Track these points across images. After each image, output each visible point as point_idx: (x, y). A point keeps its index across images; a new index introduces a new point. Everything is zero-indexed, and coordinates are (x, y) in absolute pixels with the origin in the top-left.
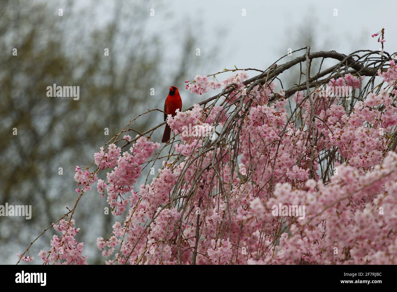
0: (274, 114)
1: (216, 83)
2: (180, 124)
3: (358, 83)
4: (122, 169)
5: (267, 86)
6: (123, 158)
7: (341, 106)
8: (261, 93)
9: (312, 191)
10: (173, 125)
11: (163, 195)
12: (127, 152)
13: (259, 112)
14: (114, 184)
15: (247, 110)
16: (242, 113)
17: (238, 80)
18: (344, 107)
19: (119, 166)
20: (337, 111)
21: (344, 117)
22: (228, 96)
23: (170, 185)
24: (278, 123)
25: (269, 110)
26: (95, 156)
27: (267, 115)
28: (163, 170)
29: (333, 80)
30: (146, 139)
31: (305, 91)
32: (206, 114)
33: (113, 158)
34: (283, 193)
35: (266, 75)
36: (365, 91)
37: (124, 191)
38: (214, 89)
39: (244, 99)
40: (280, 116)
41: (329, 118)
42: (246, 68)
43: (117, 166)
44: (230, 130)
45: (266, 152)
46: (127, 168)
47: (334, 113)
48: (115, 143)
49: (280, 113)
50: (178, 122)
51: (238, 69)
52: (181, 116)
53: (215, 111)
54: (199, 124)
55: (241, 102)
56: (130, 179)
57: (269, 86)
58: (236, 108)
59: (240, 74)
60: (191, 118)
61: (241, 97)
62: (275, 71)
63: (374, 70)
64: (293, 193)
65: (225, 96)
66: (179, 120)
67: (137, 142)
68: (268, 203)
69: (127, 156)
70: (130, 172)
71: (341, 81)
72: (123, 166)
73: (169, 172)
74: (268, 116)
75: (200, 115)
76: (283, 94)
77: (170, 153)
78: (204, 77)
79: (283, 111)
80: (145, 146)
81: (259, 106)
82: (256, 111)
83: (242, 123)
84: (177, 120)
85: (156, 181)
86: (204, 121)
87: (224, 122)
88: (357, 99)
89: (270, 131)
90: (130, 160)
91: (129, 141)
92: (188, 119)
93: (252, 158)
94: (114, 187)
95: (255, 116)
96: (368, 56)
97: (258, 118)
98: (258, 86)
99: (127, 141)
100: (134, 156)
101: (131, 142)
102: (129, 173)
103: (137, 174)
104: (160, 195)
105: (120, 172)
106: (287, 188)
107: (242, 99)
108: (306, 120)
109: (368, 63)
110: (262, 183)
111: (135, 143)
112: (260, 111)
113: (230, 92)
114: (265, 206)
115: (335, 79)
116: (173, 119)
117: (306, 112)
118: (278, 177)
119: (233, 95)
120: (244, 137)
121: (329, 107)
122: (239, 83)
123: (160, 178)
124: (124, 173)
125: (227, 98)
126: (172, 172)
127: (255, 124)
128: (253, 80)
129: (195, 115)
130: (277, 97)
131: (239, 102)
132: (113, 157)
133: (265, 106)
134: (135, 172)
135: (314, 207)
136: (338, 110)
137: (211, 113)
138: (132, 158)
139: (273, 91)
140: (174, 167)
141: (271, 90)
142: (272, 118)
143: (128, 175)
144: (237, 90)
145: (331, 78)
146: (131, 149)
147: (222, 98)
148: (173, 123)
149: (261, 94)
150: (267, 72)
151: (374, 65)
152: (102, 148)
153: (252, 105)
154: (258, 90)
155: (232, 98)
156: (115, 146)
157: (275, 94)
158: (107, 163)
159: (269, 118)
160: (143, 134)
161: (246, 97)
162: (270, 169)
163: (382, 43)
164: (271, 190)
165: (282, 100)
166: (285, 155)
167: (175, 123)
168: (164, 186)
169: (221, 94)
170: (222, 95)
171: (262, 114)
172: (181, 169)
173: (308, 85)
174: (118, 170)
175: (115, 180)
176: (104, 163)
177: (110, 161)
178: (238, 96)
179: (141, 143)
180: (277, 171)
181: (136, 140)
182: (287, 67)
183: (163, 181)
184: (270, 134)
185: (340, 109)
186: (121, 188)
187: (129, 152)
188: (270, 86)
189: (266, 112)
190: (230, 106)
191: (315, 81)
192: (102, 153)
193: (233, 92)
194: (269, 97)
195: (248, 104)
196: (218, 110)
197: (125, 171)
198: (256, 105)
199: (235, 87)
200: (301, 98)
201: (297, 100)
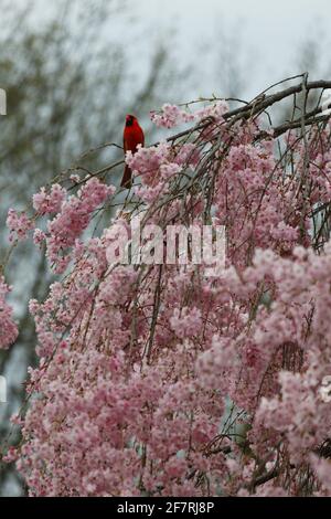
0: (259, 156)
1: (188, 115)
2: (142, 163)
4: (66, 216)
5: (252, 122)
6: (69, 203)
8: (244, 129)
10: (133, 164)
12: (73, 196)
13: (240, 153)
14: (56, 234)
15: (225, 150)
16: (219, 153)
17: (216, 112)
19: (62, 212)
22: (203, 131)
24: (264, 168)
25: (254, 150)
27: (250, 157)
30: (98, 181)
31: (299, 129)
32: (175, 153)
33: (56, 202)
34: (263, 262)
35: (251, 107)
37: (67, 244)
38: (187, 122)
39: (223, 136)
40: (267, 159)
41: (327, 164)
42: (228, 98)
44: (203, 173)
45: (247, 204)
46: (72, 215)
49: (267, 155)
51: (216, 98)
52: (144, 154)
53: (186, 149)
55: (220, 139)
56: (75, 230)
57: (254, 122)
58: (213, 147)
59: (220, 105)
60: (156, 157)
61: (219, 133)
62: (263, 103)
65: (199, 131)
67: (86, 184)
69: (73, 200)
70: (76, 220)
72: (68, 212)
74: (252, 159)
75: (167, 153)
76: (271, 132)
78: (174, 106)
79: (270, 153)
80: (96, 189)
81: (241, 146)
82: (238, 152)
83: (219, 165)
84: (139, 158)
86: (172, 160)
87: (197, 165)
89: (253, 177)
90: (77, 206)
91: (77, 182)
95: (236, 157)
97: (239, 160)
98: (241, 121)
100: (82, 201)
101: (80, 184)
103: (84, 224)
105: (63, 221)
107: (221, 135)
110: (239, 242)
111: (84, 185)
112: (243, 152)
113: (206, 127)
116: (133, 156)
119: (209, 131)
120: (221, 184)
122: (217, 116)
125: (201, 133)
126: (128, 223)
127: (235, 167)
128: (235, 113)
130: (263, 135)
131: (217, 139)
132: (57, 200)
133: (249, 146)
134: (82, 221)
137: (181, 151)
138: (79, 204)
139: (259, 128)
140: (131, 217)
142: (256, 161)
144: (214, 124)
146: (79, 192)
147: (197, 134)
148: (132, 162)
149: (244, 131)
150: (253, 104)
152: (43, 189)
153: (232, 145)
154: (241, 126)
155: (208, 134)
156: (60, 187)
157: (261, 132)
158: (48, 207)
159: (252, 161)
160: (95, 174)
161: (226, 134)
162: (250, 225)
165: (270, 140)
166: (270, 209)
167: (135, 162)
169: (194, 128)
170: (196, 129)
171: (245, 155)
173: (303, 122)
175: (57, 230)
176: (45, 207)
177: (52, 205)
178: (215, 132)
179: (92, 185)
180: (259, 227)
181: (86, 181)
182: (278, 98)
184: (254, 181)
186: (64, 241)
187: (76, 195)
188: (256, 122)
189: (250, 153)
190: (205, 144)
191: (312, 117)
192: (43, 194)
193: (210, 127)
194: (254, 134)
195: (227, 143)
196: (189, 149)
198: (238, 145)
199: (212, 120)
200: (293, 138)
201: (288, 141)
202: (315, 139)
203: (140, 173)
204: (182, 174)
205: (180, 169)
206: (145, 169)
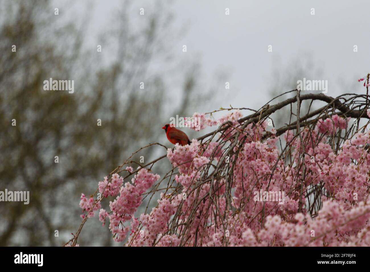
0: (267, 150)
1: (212, 120)
2: (179, 157)
3: (344, 124)
4: (124, 198)
5: (260, 125)
6: (125, 188)
7: (328, 145)
8: (254, 130)
9: (301, 224)
10: (173, 158)
11: (162, 224)
12: (129, 183)
13: (252, 148)
14: (116, 212)
15: (241, 146)
16: (236, 148)
17: (233, 118)
18: (331, 145)
19: (121, 195)
20: (324, 149)
21: (332, 154)
22: (224, 132)
23: (168, 214)
24: (270, 159)
25: (262, 146)
26: (99, 184)
27: (260, 150)
28: (162, 201)
29: (321, 120)
30: (147, 171)
31: (295, 130)
32: (204, 149)
33: (115, 187)
34: (273, 225)
35: (259, 114)
36: (350, 132)
37: (125, 219)
38: (211, 126)
39: (239, 136)
40: (272, 152)
41: (316, 155)
42: (241, 108)
43: (119, 195)
44: (225, 165)
45: (258, 186)
46: (128, 197)
47: (321, 151)
48: (118, 173)
49: (272, 149)
50: (177, 156)
51: (233, 108)
52: (180, 150)
53: (212, 146)
54: (197, 157)
55: (236, 138)
56: (131, 208)
57: (261, 125)
58: (231, 144)
59: (236, 113)
60: (189, 152)
61: (236, 134)
62: (267, 111)
63: (359, 112)
64: (283, 226)
65: (221, 133)
66: (178, 154)
67: (138, 174)
68: (259, 235)
69: (128, 186)
70: (132, 201)
71: (328, 121)
72: (125, 195)
73: (167, 203)
74: (261, 152)
75: (198, 149)
76: (275, 132)
77: (169, 185)
78: (202, 114)
79: (274, 148)
80: (145, 177)
81: (253, 142)
82: (250, 147)
83: (236, 158)
84: (177, 153)
85: (155, 211)
86: (202, 154)
87: (219, 158)
88: (343, 138)
89: (262, 165)
90: (131, 190)
91: (131, 172)
92: (187, 153)
93: (244, 191)
94: (116, 215)
95: (249, 151)
96: (353, 100)
97: (251, 153)
98: (251, 125)
99: (129, 172)
100: (135, 186)
101: (133, 173)
102: (130, 202)
103: (137, 204)
104: (158, 224)
105: (122, 201)
106: (277, 221)
107: (237, 135)
108: (295, 157)
109: (353, 105)
110: (254, 215)
111: (136, 174)
112: (254, 147)
113: (225, 129)
114: (256, 237)
115: (323, 120)
116: (173, 152)
117: (296, 150)
118: (269, 209)
119: (228, 132)
120: (238, 172)
121: (317, 145)
122: (234, 121)
123: (159, 208)
124: (125, 202)
125: (223, 134)
126: (170, 203)
127: (249, 158)
128: (247, 118)
129: (193, 149)
130: (269, 135)
131: (234, 138)
132: (116, 185)
133: (259, 142)
134: (136, 201)
135: (302, 239)
136: (326, 148)
137: (208, 148)
138: (133, 189)
139: (265, 129)
140: (172, 198)
141: (264, 128)
142: (264, 154)
143: (129, 204)
144: (232, 127)
145: (319, 119)
146: (133, 180)
147: (220, 134)
148: (172, 157)
149: (254, 132)
150: (260, 112)
151: (359, 107)
152: (106, 178)
153: (246, 142)
154: (251, 128)
155: (227, 135)
156: (118, 176)
157: (267, 132)
158: (110, 191)
159: (261, 154)
160: (144, 166)
161: (241, 134)
163: (367, 88)
164: (262, 221)
165: (274, 138)
166: (276, 189)
167: (174, 157)
168: (163, 215)
169: (217, 130)
170: (219, 131)
171: (256, 150)
172: (178, 200)
173: (298, 124)
174: (120, 199)
175: (117, 208)
176: (108, 191)
177: (113, 189)
178: (233, 133)
179: (142, 174)
180: (268, 203)
181: (137, 172)
182: (279, 107)
183: (162, 211)
184: (263, 168)
185: (327, 147)
186: (123, 217)
187: (131, 182)
188: (263, 125)
189: (260, 148)
190: (226, 142)
191: (305, 121)
192: (106, 182)
193: (228, 129)
194: (262, 134)
195: (242, 141)
196: (214, 146)
197: (126, 200)
198: (250, 142)
199: (230, 124)
200: (291, 136)
201: (287, 139)
202: (307, 138)
203: (178, 164)
204: (209, 164)
205: (208, 161)
206: (182, 162)
